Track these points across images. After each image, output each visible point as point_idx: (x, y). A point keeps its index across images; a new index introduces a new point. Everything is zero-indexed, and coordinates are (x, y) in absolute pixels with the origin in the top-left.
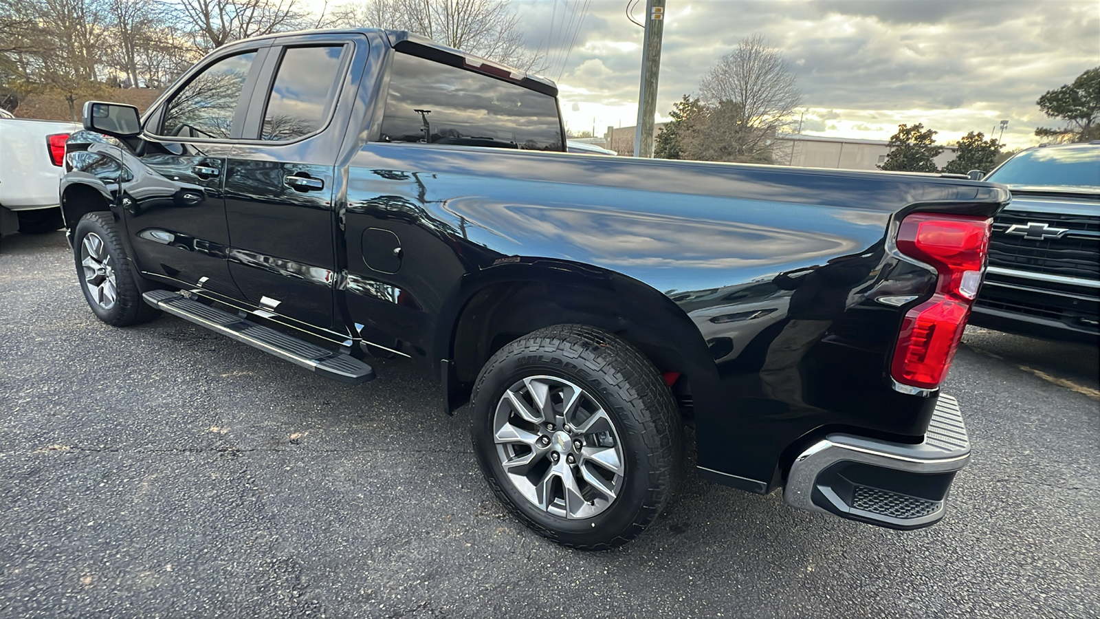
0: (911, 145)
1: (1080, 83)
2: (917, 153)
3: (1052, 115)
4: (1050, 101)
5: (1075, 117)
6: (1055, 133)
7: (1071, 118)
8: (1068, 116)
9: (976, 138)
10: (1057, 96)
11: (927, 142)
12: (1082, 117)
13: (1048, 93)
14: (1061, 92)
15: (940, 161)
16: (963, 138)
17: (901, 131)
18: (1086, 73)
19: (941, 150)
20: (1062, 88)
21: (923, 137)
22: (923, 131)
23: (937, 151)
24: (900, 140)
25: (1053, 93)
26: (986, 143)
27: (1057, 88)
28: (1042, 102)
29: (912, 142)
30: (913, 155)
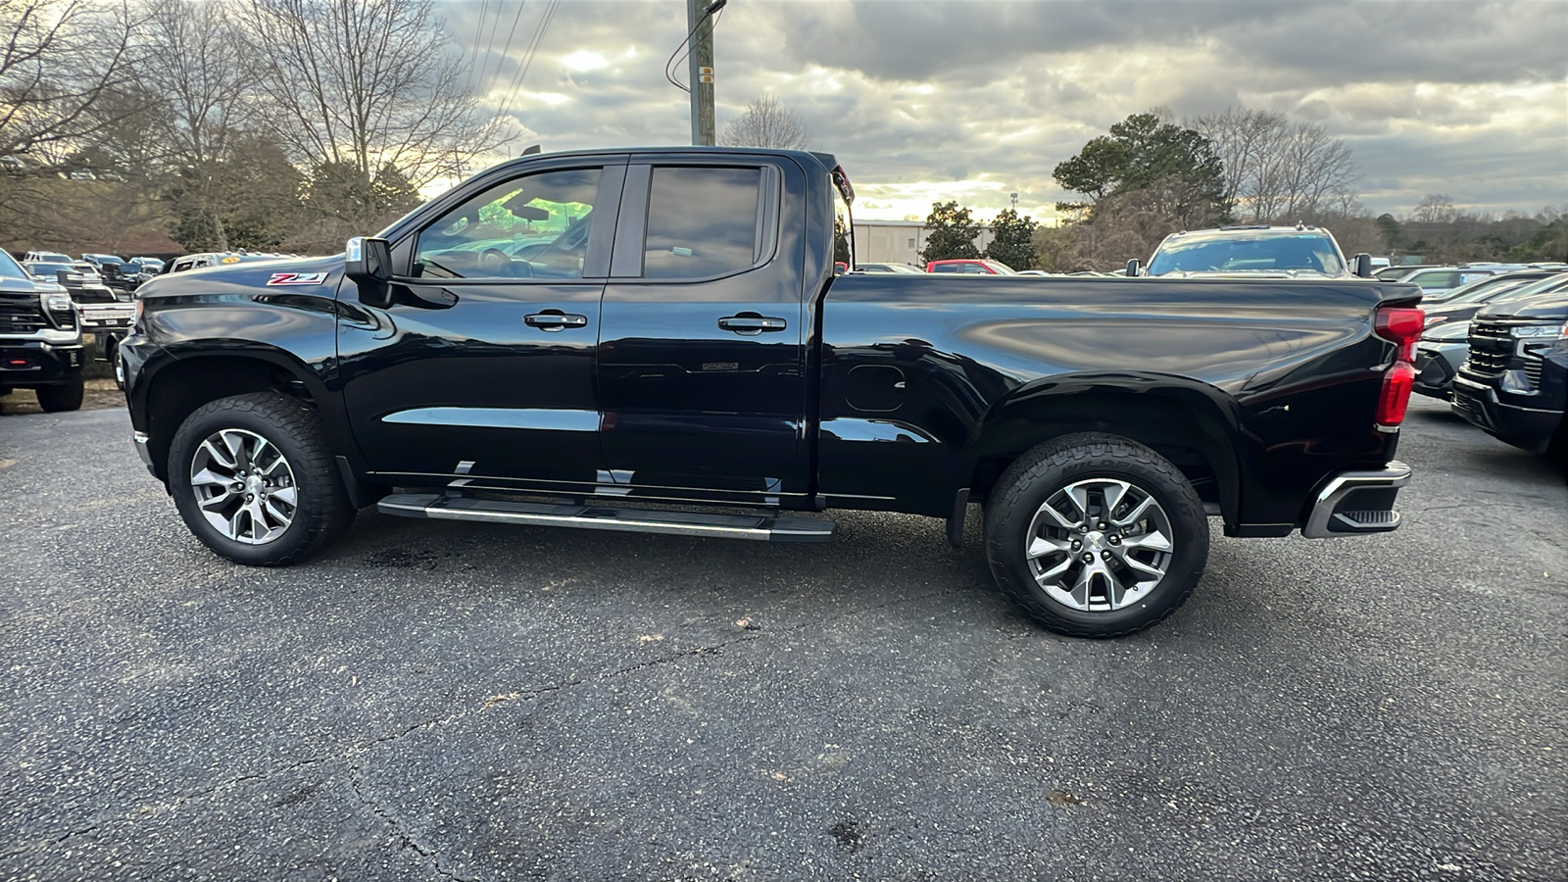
0: (949, 226)
1: (1086, 154)
2: (958, 236)
3: (1068, 188)
4: (1064, 172)
5: (1088, 191)
6: (1073, 207)
7: (1084, 191)
8: (1082, 189)
9: (1011, 215)
10: (1069, 168)
11: (964, 222)
12: (1093, 189)
13: (1061, 164)
14: (1072, 163)
15: (981, 243)
16: (998, 217)
17: (936, 210)
18: (1090, 143)
19: (979, 231)
20: (1073, 159)
21: (959, 217)
22: (958, 209)
23: (975, 232)
24: (937, 221)
25: (1066, 164)
26: (1020, 220)
27: (1068, 160)
28: (1057, 173)
29: (950, 222)
30: (953, 237)
